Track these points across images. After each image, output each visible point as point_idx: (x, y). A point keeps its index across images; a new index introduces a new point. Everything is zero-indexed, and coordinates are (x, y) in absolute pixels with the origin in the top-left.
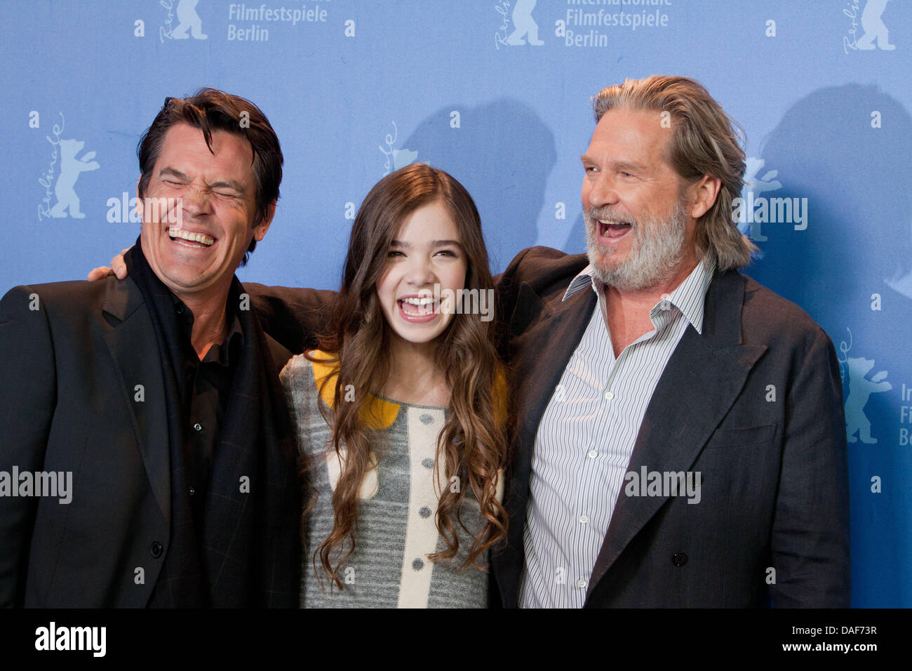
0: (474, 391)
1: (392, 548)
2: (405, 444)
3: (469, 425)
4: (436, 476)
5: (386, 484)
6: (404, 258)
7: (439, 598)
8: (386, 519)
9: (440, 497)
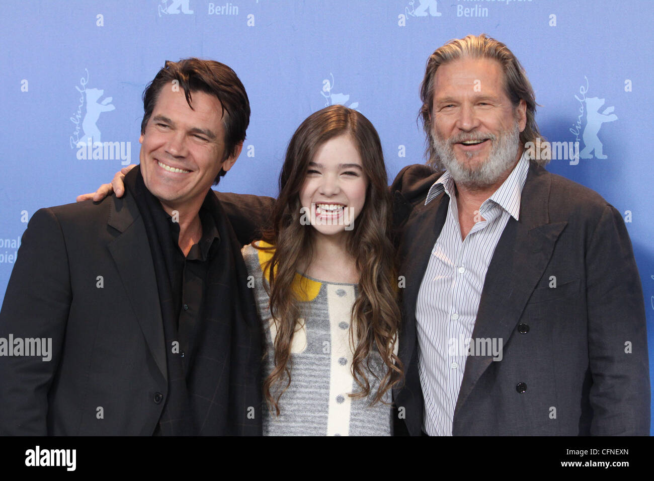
0: (377, 276)
1: (320, 387)
2: (326, 312)
3: (375, 299)
4: (351, 337)
5: (313, 342)
6: (319, 175)
7: (357, 423)
8: (314, 367)
9: (354, 353)
